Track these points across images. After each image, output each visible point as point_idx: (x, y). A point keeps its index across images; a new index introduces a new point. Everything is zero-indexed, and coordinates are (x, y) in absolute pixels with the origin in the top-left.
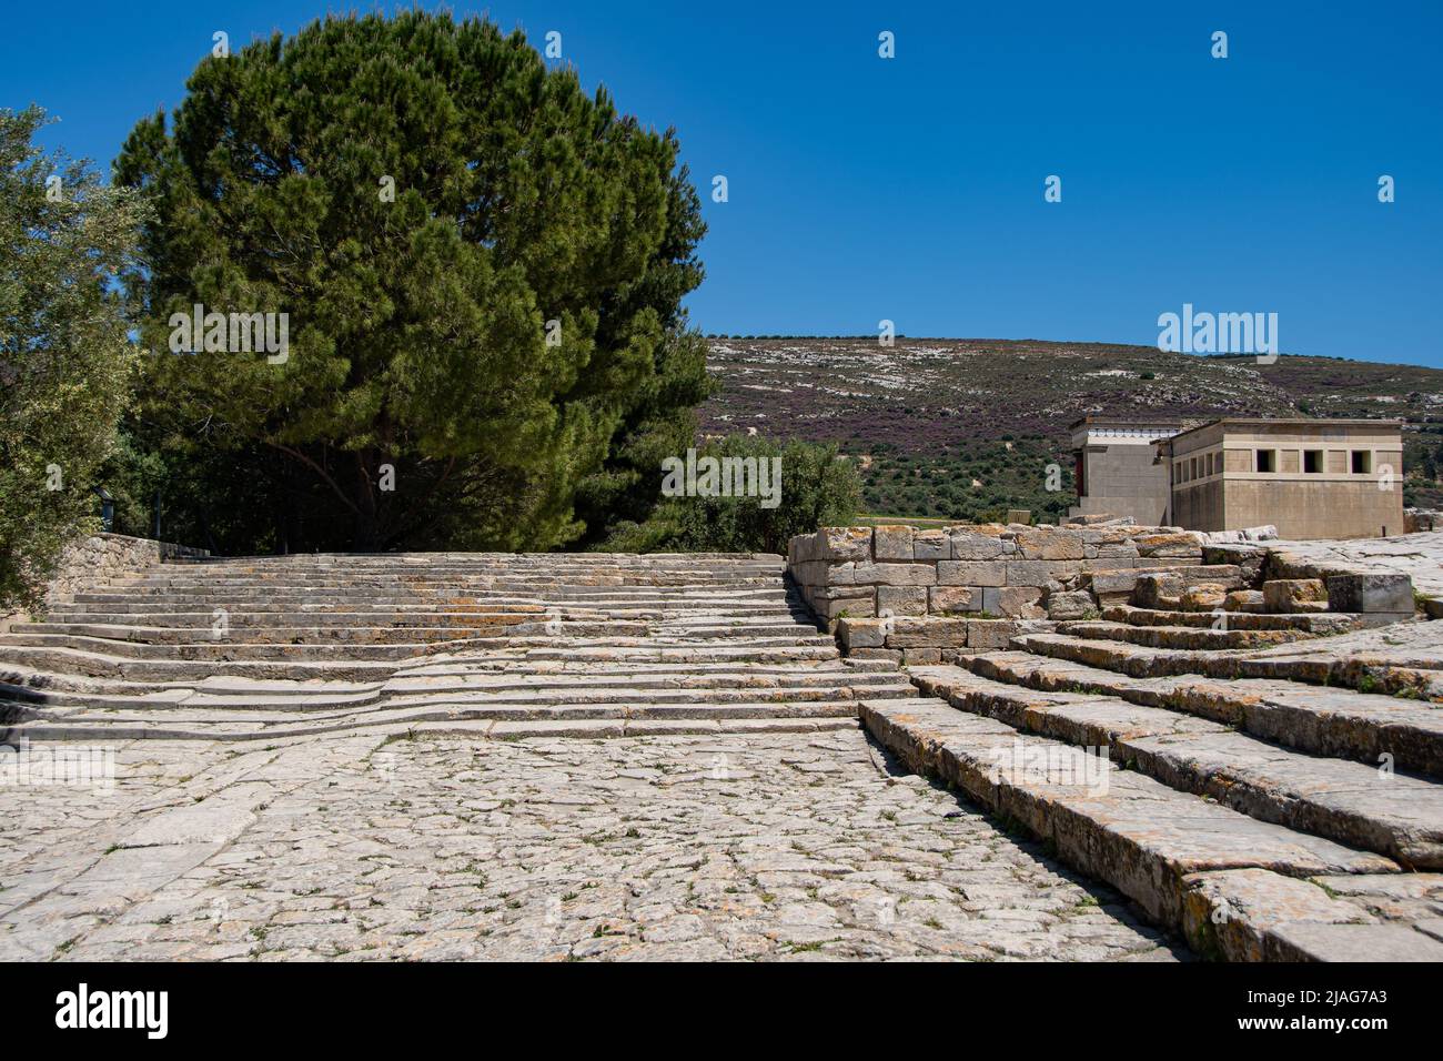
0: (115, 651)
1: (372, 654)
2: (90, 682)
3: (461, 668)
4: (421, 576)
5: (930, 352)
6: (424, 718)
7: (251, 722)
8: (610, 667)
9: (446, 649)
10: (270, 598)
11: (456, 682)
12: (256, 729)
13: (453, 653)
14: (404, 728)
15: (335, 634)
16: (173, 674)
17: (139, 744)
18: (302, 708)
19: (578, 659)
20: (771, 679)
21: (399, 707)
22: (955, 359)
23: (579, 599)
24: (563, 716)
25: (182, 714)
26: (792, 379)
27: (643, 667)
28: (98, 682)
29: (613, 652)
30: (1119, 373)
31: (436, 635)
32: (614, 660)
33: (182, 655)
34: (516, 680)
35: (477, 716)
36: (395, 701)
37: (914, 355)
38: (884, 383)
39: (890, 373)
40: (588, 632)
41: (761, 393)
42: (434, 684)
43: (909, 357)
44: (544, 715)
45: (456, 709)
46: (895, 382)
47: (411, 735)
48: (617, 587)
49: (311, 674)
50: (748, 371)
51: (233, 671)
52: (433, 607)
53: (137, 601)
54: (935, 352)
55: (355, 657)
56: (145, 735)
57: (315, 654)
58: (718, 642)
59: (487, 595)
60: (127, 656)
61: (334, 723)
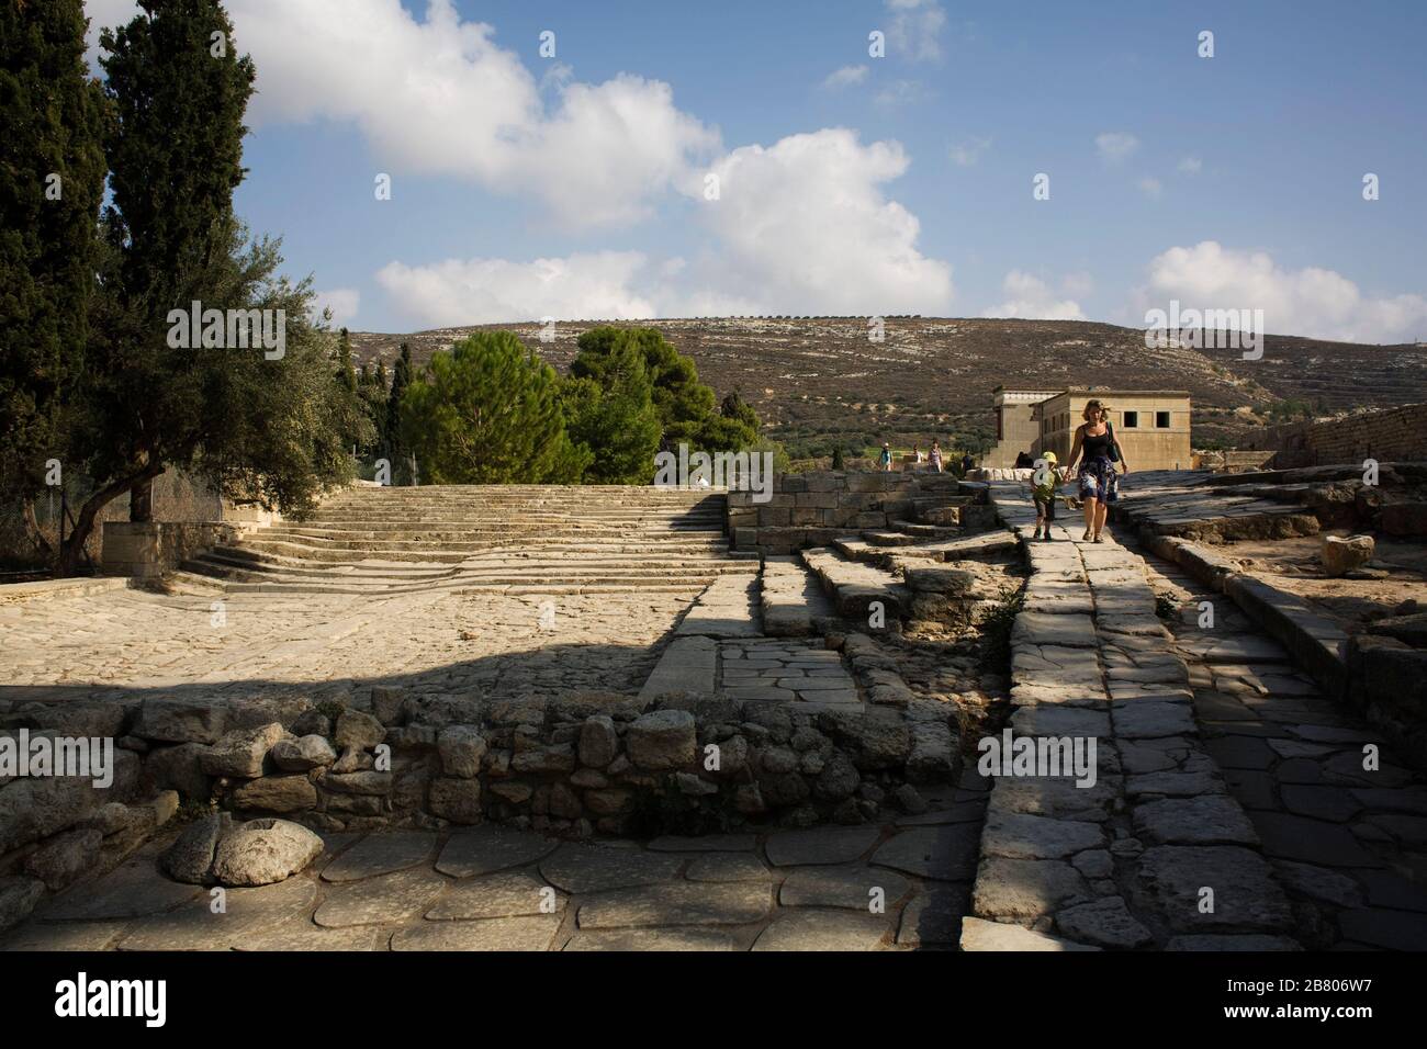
0: (314, 545)
1: (457, 547)
2: (298, 561)
3: (505, 556)
4: (500, 499)
5: (940, 327)
6: (473, 583)
7: (383, 585)
8: (591, 555)
9: (501, 545)
10: (405, 514)
11: (501, 564)
12: (385, 588)
13: (503, 547)
14: (461, 589)
15: (438, 535)
16: (345, 558)
17: (317, 595)
18: (412, 578)
19: (573, 551)
20: (679, 563)
21: (463, 577)
22: (959, 332)
23: (591, 515)
24: (551, 583)
25: (346, 580)
26: (838, 347)
27: (611, 556)
28: (303, 561)
29: (595, 547)
30: (1080, 342)
31: (499, 534)
32: (593, 551)
33: (350, 547)
34: (535, 562)
35: (502, 582)
36: (463, 574)
37: (928, 330)
38: (905, 350)
39: (910, 343)
40: (586, 534)
41: (814, 358)
42: (487, 564)
43: (925, 331)
44: (539, 582)
45: (492, 578)
46: (914, 350)
47: (464, 593)
48: (617, 508)
49: (422, 558)
50: (805, 342)
51: (377, 556)
52: (499, 519)
53: (330, 514)
54: (944, 328)
55: (447, 549)
56: (323, 591)
57: (426, 546)
58: (662, 541)
59: (536, 512)
60: (320, 547)
61: (428, 585)
